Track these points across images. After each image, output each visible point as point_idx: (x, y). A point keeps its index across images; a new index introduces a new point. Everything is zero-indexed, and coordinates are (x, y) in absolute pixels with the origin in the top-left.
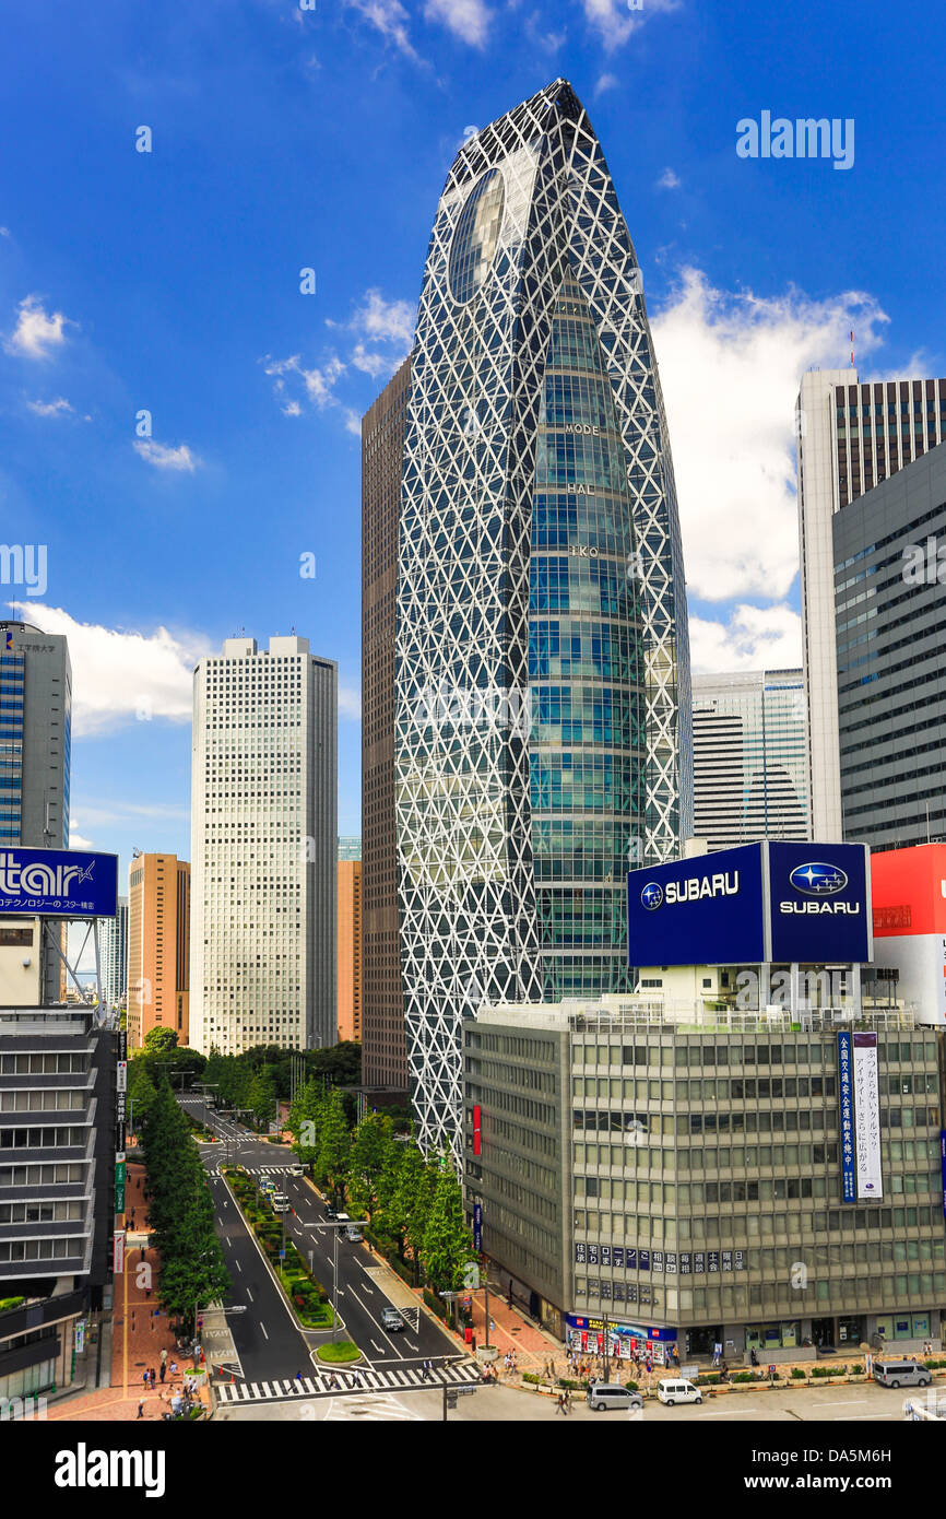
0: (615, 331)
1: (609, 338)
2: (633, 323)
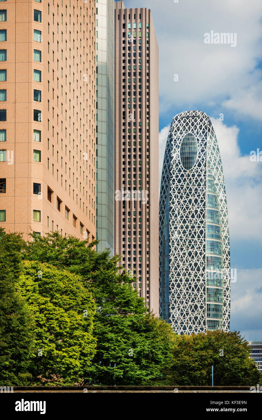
0: (219, 183)
1: (217, 185)
2: (222, 182)
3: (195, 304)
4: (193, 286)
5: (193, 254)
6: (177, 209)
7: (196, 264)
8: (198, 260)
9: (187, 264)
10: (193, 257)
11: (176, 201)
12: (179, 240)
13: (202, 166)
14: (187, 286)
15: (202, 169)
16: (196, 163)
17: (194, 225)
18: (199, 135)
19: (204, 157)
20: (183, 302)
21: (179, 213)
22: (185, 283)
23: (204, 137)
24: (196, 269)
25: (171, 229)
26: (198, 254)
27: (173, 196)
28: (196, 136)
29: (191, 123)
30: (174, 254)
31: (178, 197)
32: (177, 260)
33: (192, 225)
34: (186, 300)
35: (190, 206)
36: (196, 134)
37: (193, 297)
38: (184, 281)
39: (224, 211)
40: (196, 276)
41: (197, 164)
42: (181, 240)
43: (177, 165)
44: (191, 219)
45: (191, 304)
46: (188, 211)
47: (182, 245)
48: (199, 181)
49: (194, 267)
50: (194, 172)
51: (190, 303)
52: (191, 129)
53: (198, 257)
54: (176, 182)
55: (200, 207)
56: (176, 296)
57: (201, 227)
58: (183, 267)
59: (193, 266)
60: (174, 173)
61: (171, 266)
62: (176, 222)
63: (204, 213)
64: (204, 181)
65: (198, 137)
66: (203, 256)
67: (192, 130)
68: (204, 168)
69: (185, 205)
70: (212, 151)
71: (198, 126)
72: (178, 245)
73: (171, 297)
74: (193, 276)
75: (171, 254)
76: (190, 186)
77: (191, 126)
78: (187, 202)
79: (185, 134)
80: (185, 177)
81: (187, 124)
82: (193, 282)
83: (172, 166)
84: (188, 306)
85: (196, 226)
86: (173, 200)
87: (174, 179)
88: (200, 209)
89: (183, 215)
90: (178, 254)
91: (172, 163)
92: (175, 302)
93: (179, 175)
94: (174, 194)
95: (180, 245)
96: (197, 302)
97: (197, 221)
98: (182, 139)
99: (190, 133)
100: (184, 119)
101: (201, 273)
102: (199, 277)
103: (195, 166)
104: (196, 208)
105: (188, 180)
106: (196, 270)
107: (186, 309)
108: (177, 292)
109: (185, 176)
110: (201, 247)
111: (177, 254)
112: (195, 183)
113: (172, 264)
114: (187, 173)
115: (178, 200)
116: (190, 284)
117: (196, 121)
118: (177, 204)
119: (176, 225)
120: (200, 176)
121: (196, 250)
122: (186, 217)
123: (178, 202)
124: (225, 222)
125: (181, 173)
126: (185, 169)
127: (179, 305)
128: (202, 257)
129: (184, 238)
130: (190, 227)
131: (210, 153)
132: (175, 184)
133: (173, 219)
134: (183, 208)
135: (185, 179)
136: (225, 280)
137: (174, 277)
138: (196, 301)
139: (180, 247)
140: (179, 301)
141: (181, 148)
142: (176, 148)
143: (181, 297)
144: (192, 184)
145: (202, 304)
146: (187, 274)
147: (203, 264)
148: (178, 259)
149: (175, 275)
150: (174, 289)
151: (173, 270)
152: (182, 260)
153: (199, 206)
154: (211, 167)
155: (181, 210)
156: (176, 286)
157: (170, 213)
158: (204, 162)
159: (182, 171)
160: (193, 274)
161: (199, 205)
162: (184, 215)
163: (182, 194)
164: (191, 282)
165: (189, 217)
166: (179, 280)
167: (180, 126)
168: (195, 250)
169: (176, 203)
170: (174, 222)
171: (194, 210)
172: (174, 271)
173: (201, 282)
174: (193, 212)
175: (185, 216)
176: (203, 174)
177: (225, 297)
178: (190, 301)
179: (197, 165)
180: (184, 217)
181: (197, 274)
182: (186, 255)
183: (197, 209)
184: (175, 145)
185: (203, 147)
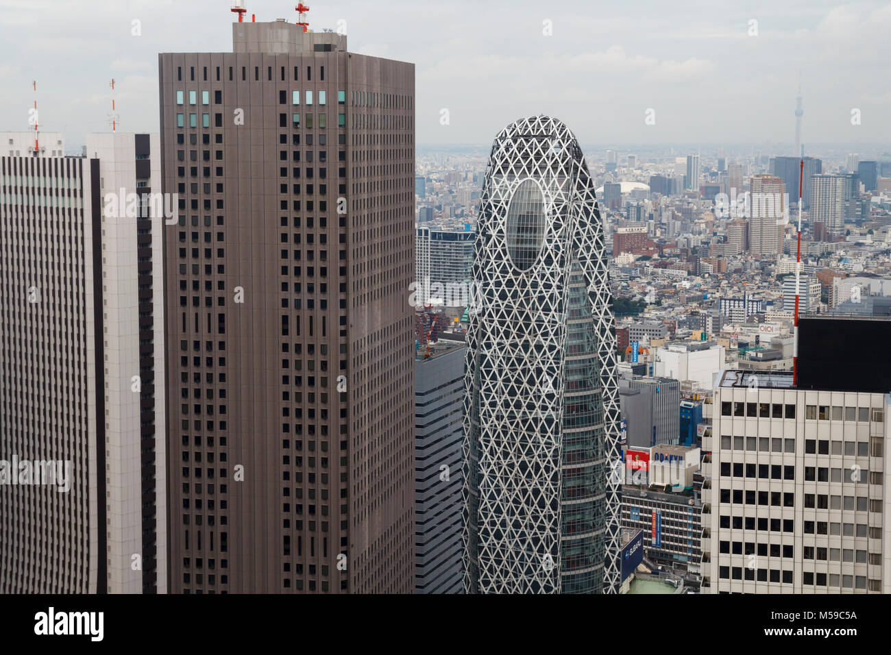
3: (533, 579)
4: (529, 539)
5: (530, 468)
6: (497, 362)
7: (536, 492)
8: (541, 484)
9: (517, 489)
10: (529, 475)
11: (495, 343)
12: (499, 432)
13: (555, 263)
14: (517, 539)
15: (554, 271)
16: (542, 255)
17: (534, 401)
18: (550, 185)
19: (559, 243)
20: (507, 573)
21: (500, 372)
22: (511, 531)
23: (562, 193)
24: (536, 502)
25: (483, 405)
26: (542, 470)
27: (489, 330)
28: (544, 189)
29: (534, 153)
30: (490, 464)
31: (499, 332)
32: (495, 477)
33: (528, 401)
34: (515, 569)
35: (526, 357)
36: (544, 183)
37: (529, 563)
38: (510, 527)
39: (610, 354)
40: (536, 518)
41: (544, 257)
42: (505, 433)
43: (499, 257)
44: (528, 386)
45: (526, 578)
46: (520, 368)
47: (507, 445)
48: (547, 299)
49: (532, 496)
50: (535, 278)
51: (523, 576)
52: (533, 170)
53: (541, 475)
54: (496, 298)
55: (548, 362)
56: (492, 557)
57: (550, 409)
58: (508, 495)
59: (529, 495)
60: (491, 276)
61: (482, 490)
62: (494, 391)
63: (555, 375)
64: (558, 302)
65: (549, 192)
66: (552, 474)
67: (536, 172)
68: (559, 270)
69: (515, 354)
70: (581, 217)
71: (549, 164)
72: (498, 444)
73: (482, 558)
74: (529, 516)
75: (482, 463)
76: (527, 310)
77: (534, 161)
78: (520, 347)
79: (520, 182)
80: (516, 287)
81: (525, 157)
82: (529, 529)
83: (488, 257)
84: (519, 581)
85: (538, 404)
86: (489, 339)
87: (491, 290)
88: (548, 365)
89: (510, 375)
90: (499, 464)
91: (488, 251)
92: (491, 570)
93: (504, 280)
94: (490, 326)
95: (502, 446)
96: (537, 575)
97: (540, 392)
98: (512, 194)
99: (531, 181)
100: (519, 141)
101: (547, 514)
102: (542, 522)
103: (538, 263)
104: (538, 362)
105: (522, 296)
106: (536, 505)
107: (515, 588)
108: (494, 549)
109: (516, 283)
110: (549, 455)
111: (495, 464)
112: (537, 303)
113: (485, 487)
114: (520, 277)
115: (500, 341)
116: (523, 534)
117: (545, 148)
118: (497, 350)
119: (494, 398)
120: (550, 286)
121: (536, 459)
122: (517, 381)
123: (499, 344)
124: (611, 378)
125: (508, 276)
126: (516, 269)
127: (498, 576)
128: (551, 477)
129: (512, 429)
130: (524, 405)
131: (577, 223)
132: (494, 302)
133: (488, 384)
134: (509, 359)
135: (516, 291)
136: (609, 509)
137: (489, 516)
138: (535, 574)
139: (501, 449)
140: (498, 570)
141: (509, 215)
142: (497, 215)
143: (504, 562)
144: (530, 305)
145: (548, 582)
146: (517, 512)
147: (552, 493)
148: (498, 475)
149: (490, 511)
150: (488, 542)
151: (486, 500)
152: (507, 479)
153: (546, 360)
154: (578, 256)
155: (504, 363)
156: (492, 534)
157: (482, 368)
158: (560, 253)
159: (510, 271)
160: (530, 513)
161: (546, 356)
162: (513, 376)
163: (508, 327)
164: (525, 530)
165: (522, 383)
166: (498, 523)
167: (510, 158)
168: (534, 460)
169: (495, 347)
170: (488, 390)
171: (534, 367)
172: (489, 502)
173: (548, 531)
174: (532, 372)
175: (514, 378)
176: (557, 282)
177: (608, 547)
178: (523, 572)
179: (543, 260)
180: (513, 380)
181: (538, 513)
182: (515, 469)
183: (541, 365)
184: (496, 206)
185: (558, 217)
